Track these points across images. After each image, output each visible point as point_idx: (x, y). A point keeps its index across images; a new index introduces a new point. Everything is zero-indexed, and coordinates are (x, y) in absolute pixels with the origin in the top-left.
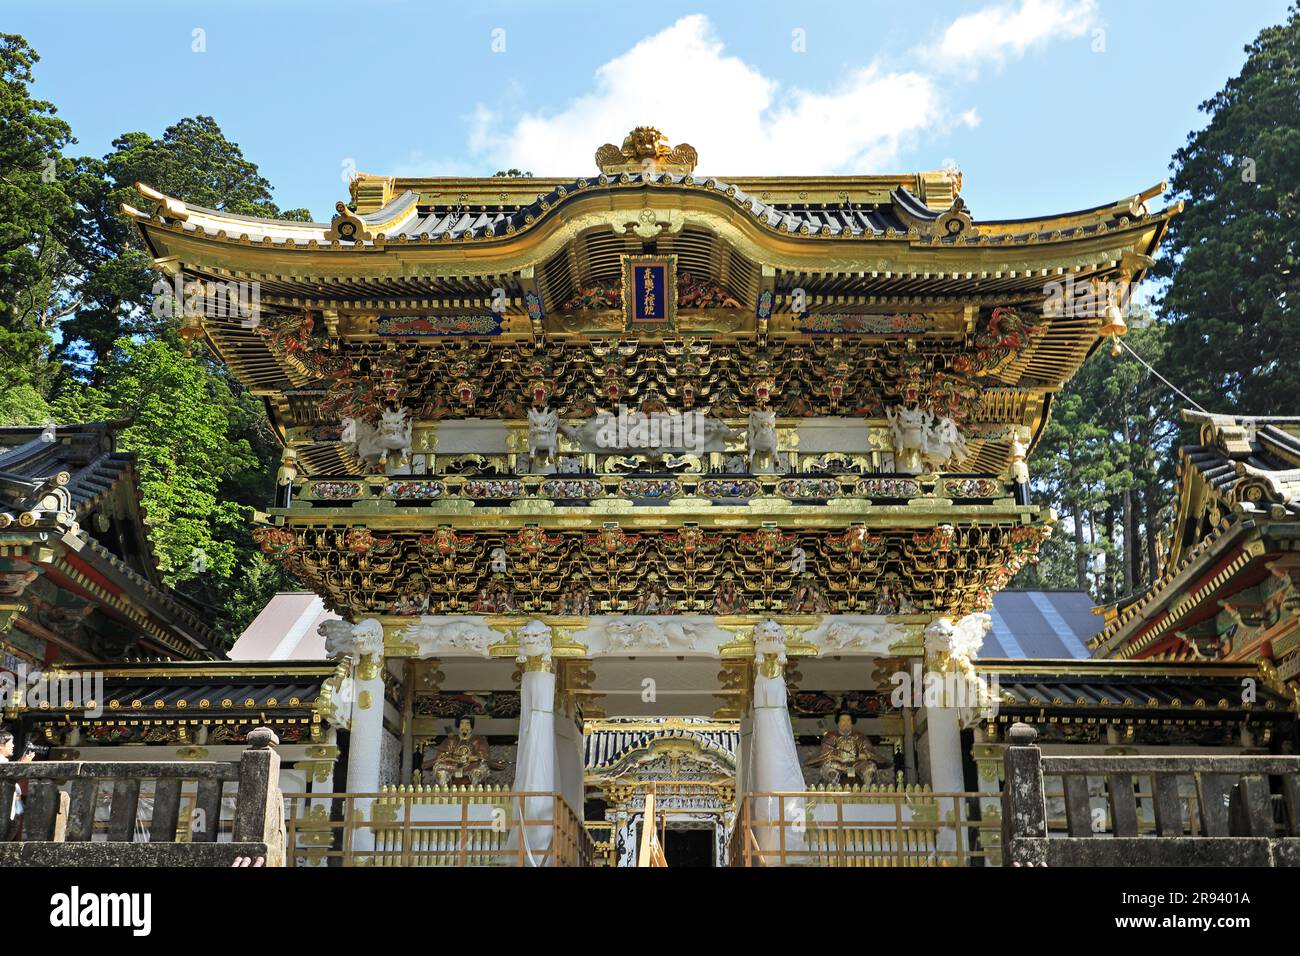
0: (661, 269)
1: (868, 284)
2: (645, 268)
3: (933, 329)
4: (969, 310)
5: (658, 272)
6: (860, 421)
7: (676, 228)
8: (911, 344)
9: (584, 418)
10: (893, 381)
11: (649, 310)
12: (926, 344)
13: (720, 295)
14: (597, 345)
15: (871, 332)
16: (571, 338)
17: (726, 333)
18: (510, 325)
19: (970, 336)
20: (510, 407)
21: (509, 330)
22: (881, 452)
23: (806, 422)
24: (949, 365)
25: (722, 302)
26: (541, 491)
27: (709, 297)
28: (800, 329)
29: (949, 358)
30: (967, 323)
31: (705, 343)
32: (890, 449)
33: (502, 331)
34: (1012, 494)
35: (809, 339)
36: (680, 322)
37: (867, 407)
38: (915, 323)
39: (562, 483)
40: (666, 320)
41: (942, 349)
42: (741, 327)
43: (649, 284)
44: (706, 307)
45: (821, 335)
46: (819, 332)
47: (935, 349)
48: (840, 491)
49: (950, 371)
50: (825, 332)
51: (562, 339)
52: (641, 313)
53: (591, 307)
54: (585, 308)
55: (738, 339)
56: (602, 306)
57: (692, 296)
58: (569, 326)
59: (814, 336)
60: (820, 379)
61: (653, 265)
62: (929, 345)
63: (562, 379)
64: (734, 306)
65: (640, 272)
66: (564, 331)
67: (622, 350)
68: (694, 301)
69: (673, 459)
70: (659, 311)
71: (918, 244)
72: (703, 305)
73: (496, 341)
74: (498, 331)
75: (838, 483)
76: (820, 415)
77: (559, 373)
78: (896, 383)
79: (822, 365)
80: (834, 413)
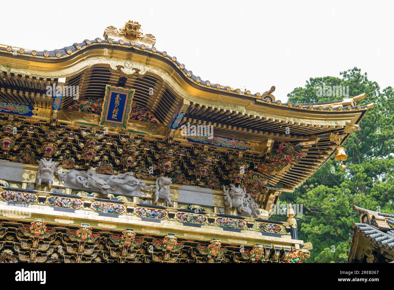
0: (125, 96)
1: (232, 117)
2: (117, 94)
3: (250, 149)
4: (270, 142)
5: (123, 97)
6: (210, 190)
7: (142, 73)
8: (241, 154)
9: (68, 169)
10: (227, 173)
11: (114, 116)
12: (247, 156)
13: (150, 116)
14: (84, 130)
15: (221, 146)
16: (70, 124)
17: (150, 135)
18: (38, 112)
19: (268, 154)
20: (27, 158)
21: (36, 115)
22: (219, 208)
23: (183, 187)
24: (256, 167)
25: (150, 120)
26: (47, 202)
27: (145, 115)
28: (188, 139)
29: (257, 164)
30: (268, 147)
31: (140, 138)
32: (223, 206)
33: (33, 114)
34: (290, 233)
35: (190, 145)
36: (129, 125)
37: (213, 184)
38: (242, 145)
39: (60, 198)
40: (122, 123)
41: (254, 159)
42: (158, 133)
43: (117, 102)
44: (142, 120)
45: (197, 144)
46: (196, 142)
47: (250, 159)
48: (207, 221)
49: (256, 170)
50: (199, 142)
51: (66, 124)
52: (109, 117)
53: (82, 111)
54: (80, 110)
55: (157, 139)
56: (89, 111)
57: (137, 113)
58: (70, 118)
59: (194, 143)
60: (193, 166)
61: (122, 93)
62: (248, 156)
63: (60, 146)
64: (156, 123)
65: (114, 95)
66: (66, 120)
67: (97, 135)
68: (137, 116)
69: (114, 197)
70: (119, 118)
71: (260, 101)
72: (140, 119)
73: (28, 119)
74: (30, 114)
75: (207, 217)
76: (190, 184)
77: (59, 142)
78: (229, 174)
79: (195, 159)
80: (197, 184)
